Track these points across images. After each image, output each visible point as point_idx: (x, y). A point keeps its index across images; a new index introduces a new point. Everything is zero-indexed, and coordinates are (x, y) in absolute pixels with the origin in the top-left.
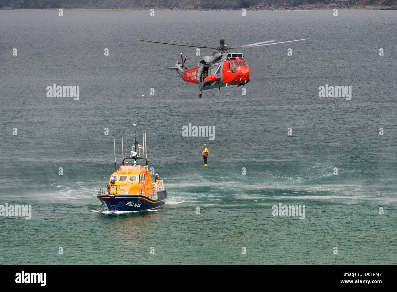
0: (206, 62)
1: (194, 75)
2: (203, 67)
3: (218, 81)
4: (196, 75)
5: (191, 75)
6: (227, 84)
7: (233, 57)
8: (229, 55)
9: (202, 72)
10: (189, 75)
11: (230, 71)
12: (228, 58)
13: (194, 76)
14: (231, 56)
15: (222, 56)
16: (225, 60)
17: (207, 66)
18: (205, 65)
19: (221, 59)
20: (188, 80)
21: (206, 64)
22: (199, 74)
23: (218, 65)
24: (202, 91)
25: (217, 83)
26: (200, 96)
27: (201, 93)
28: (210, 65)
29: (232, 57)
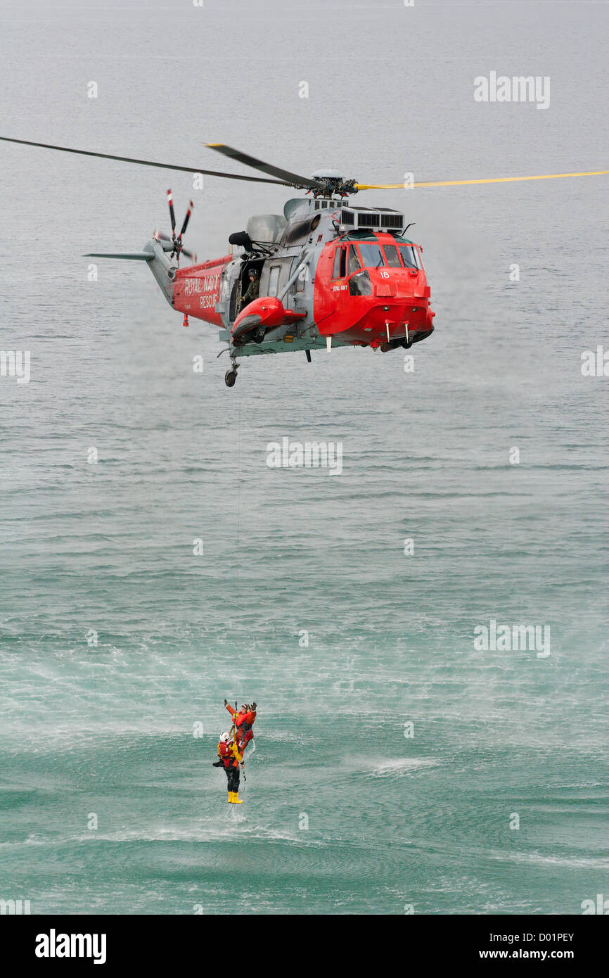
0: (253, 239)
1: (210, 288)
2: (241, 260)
3: (296, 326)
4: (218, 289)
5: (197, 290)
6: (329, 340)
7: (359, 224)
8: (347, 218)
9: (237, 281)
10: (191, 286)
11: (343, 288)
12: (343, 227)
13: (208, 293)
14: (352, 222)
15: (318, 217)
16: (328, 235)
17: (258, 256)
18: (249, 254)
19: (313, 229)
20: (188, 307)
21: (254, 246)
22: (226, 288)
23: (300, 257)
24: (238, 360)
25: (289, 333)
26: (231, 379)
27: (236, 366)
28: (271, 255)
29: (356, 227)
